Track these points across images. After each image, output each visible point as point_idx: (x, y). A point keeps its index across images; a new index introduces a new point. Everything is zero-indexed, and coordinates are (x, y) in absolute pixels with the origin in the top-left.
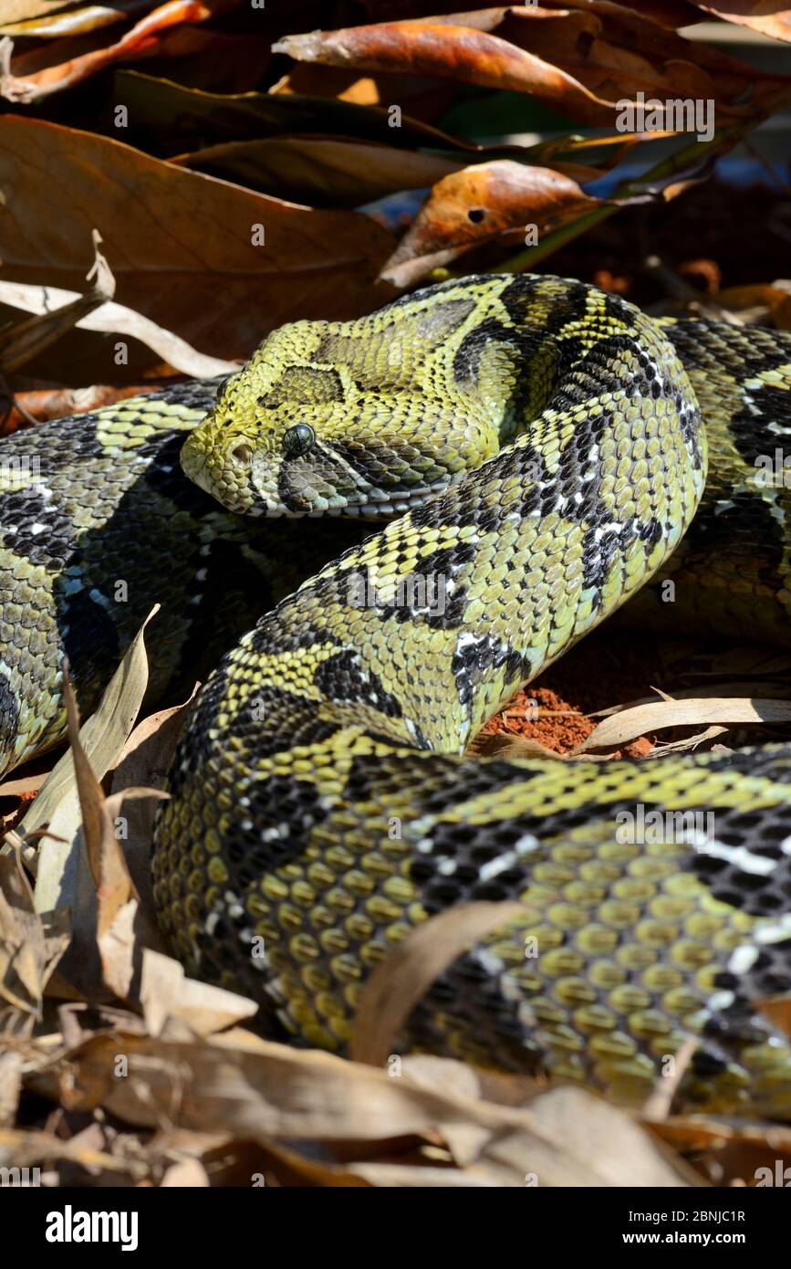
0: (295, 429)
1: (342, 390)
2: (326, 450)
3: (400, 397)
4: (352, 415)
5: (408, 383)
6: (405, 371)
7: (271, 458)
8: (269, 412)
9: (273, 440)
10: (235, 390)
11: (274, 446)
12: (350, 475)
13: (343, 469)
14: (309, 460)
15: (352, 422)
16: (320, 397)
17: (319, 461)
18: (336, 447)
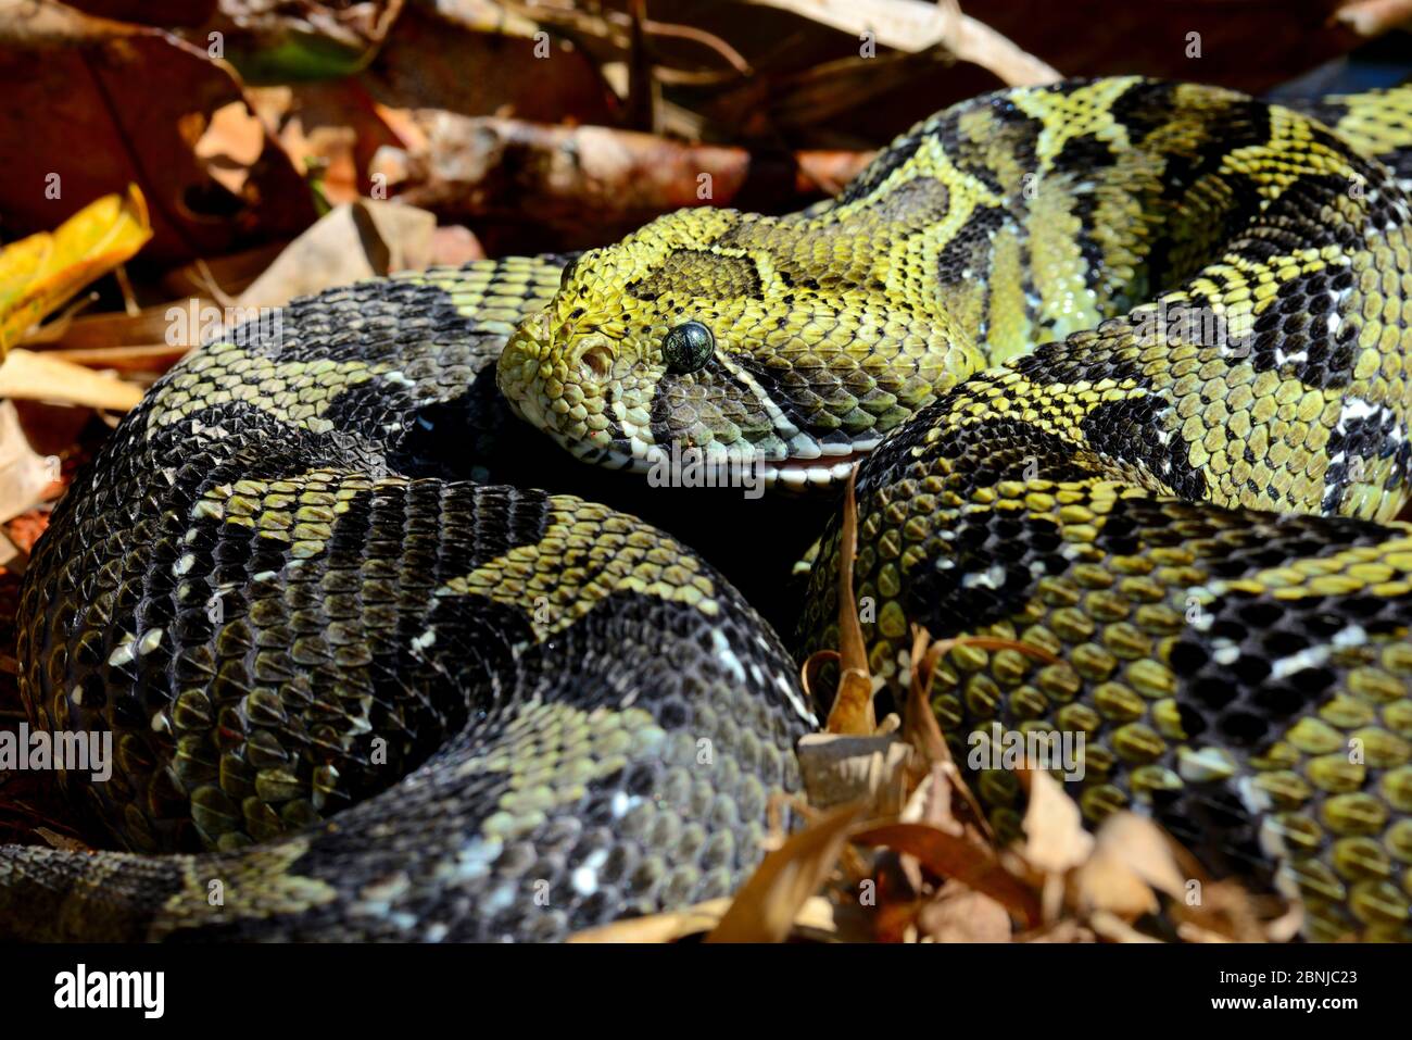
0: (683, 329)
1: (758, 283)
2: (731, 367)
3: (849, 296)
4: (774, 315)
5: (863, 277)
6: (857, 259)
7: (642, 370)
8: (642, 304)
9: (648, 344)
10: (591, 271)
11: (649, 353)
12: (765, 410)
13: (755, 398)
14: (701, 381)
15: (776, 326)
16: (725, 292)
17: (719, 383)
18: (747, 364)
